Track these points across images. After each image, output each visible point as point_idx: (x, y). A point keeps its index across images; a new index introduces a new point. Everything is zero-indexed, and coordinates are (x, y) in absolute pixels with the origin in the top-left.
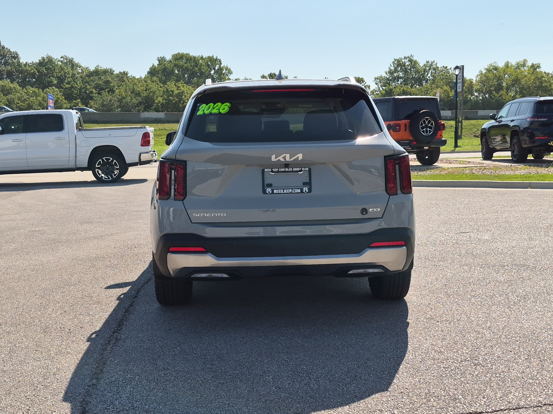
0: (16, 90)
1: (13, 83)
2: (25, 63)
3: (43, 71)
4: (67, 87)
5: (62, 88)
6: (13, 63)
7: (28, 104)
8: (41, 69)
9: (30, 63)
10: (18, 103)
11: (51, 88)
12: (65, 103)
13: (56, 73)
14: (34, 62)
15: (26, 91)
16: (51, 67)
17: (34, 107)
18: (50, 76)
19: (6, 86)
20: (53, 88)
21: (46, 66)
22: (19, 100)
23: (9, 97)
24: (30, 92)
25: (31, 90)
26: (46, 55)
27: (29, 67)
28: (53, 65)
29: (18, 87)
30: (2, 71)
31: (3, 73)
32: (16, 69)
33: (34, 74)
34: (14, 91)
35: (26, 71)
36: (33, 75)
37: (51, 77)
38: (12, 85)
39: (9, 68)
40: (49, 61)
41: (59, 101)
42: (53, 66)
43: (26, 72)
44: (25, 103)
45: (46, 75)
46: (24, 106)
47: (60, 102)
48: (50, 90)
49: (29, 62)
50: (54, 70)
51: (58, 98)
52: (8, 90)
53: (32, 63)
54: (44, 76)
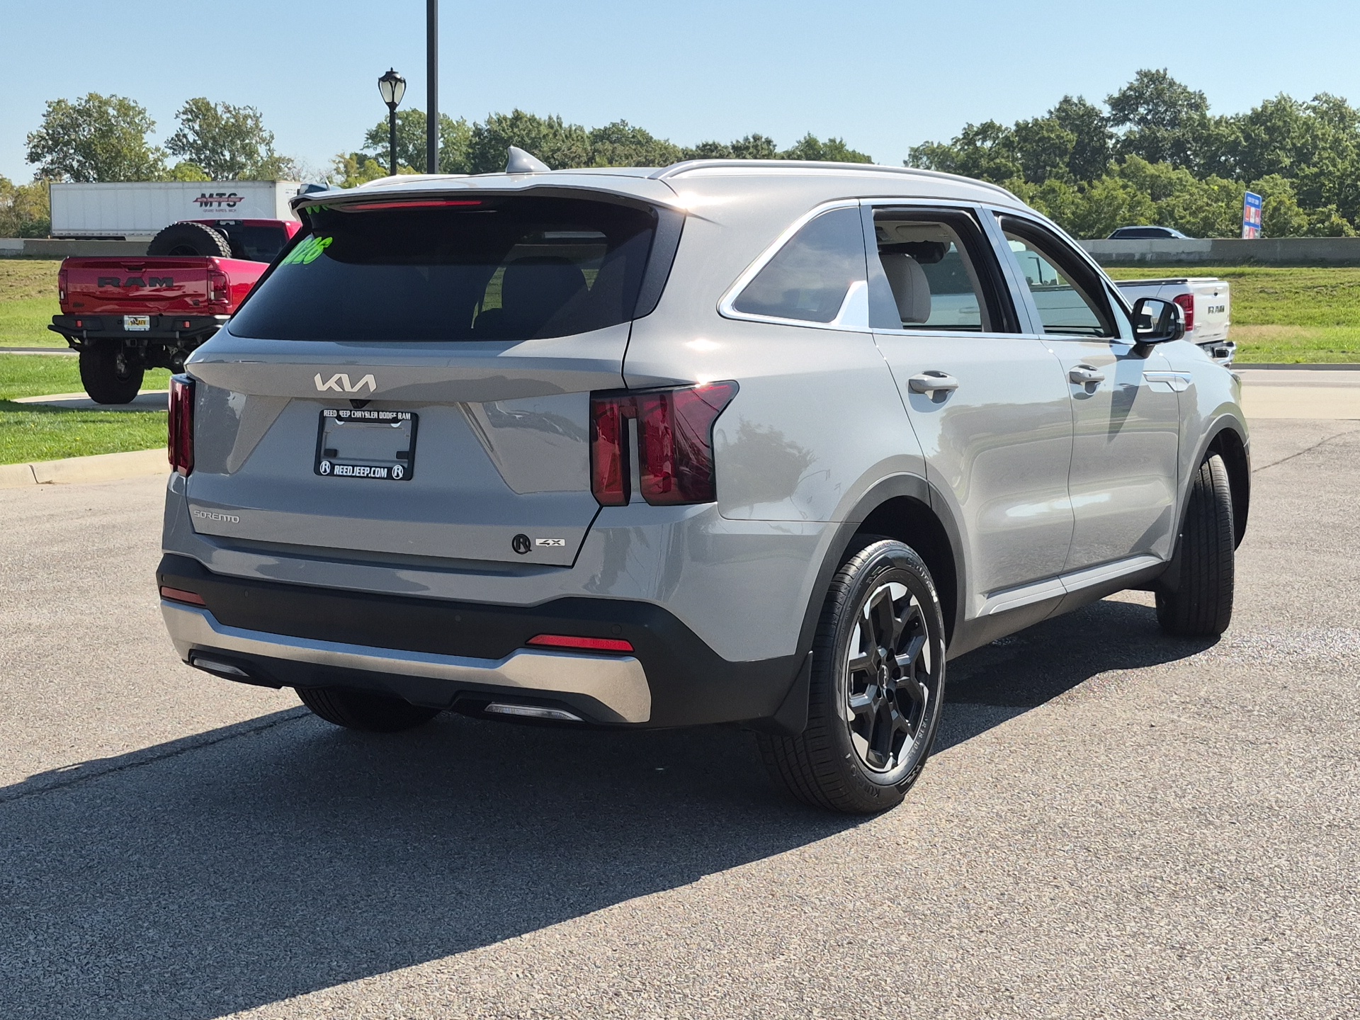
0: (1185, 186)
1: (1178, 169)
2: (1217, 118)
3: (1258, 135)
4: (1307, 173)
5: (1296, 176)
6: (1190, 119)
7: (1205, 219)
8: (1254, 131)
9: (1232, 118)
10: (1182, 218)
11: (1267, 177)
12: (1297, 214)
13: (1293, 138)
14: (1241, 116)
15: (1206, 187)
16: (1281, 124)
17: (1217, 226)
18: (1275, 148)
19: (1159, 176)
20: (1272, 178)
21: (1269, 124)
22: (1185, 210)
23: (1163, 202)
24: (1213, 189)
25: (1217, 182)
26: (1277, 95)
27: (1227, 127)
28: (1286, 119)
29: (1190, 178)
30: (1160, 142)
31: (1163, 145)
32: (1194, 134)
33: (1236, 143)
34: (1179, 187)
35: (1218, 138)
36: (1233, 148)
37: (1278, 150)
38: (1174, 175)
39: (1178, 132)
40: (1278, 110)
41: (1283, 210)
42: (1285, 122)
43: (1216, 139)
44: (1197, 217)
45: (1265, 145)
46: (1194, 224)
47: (1286, 213)
48: (1264, 184)
49: (1229, 114)
50: (1289, 131)
51: (1281, 203)
52: (1165, 186)
53: (1234, 116)
54: (1262, 147)
